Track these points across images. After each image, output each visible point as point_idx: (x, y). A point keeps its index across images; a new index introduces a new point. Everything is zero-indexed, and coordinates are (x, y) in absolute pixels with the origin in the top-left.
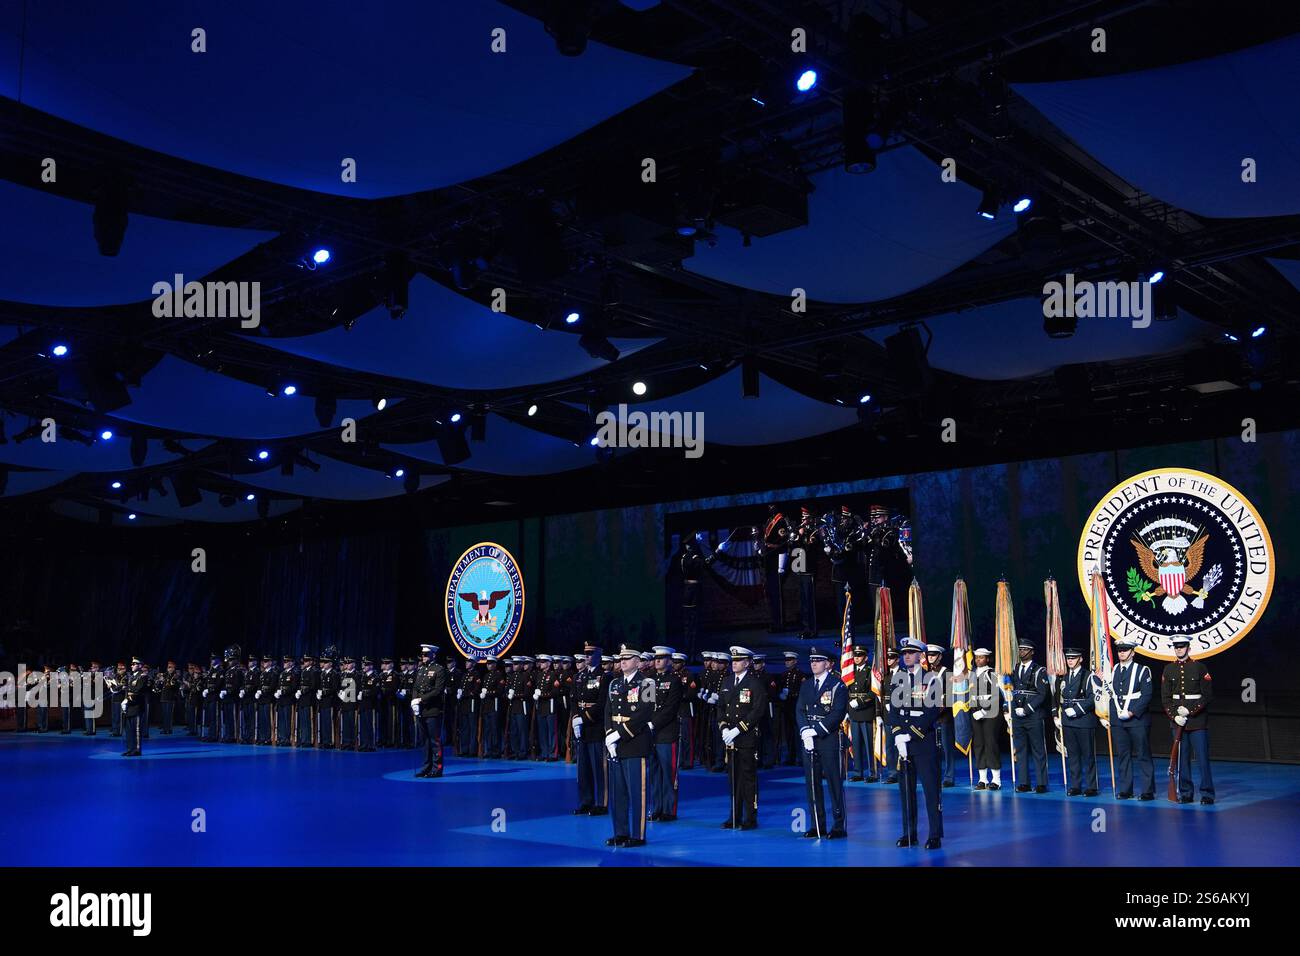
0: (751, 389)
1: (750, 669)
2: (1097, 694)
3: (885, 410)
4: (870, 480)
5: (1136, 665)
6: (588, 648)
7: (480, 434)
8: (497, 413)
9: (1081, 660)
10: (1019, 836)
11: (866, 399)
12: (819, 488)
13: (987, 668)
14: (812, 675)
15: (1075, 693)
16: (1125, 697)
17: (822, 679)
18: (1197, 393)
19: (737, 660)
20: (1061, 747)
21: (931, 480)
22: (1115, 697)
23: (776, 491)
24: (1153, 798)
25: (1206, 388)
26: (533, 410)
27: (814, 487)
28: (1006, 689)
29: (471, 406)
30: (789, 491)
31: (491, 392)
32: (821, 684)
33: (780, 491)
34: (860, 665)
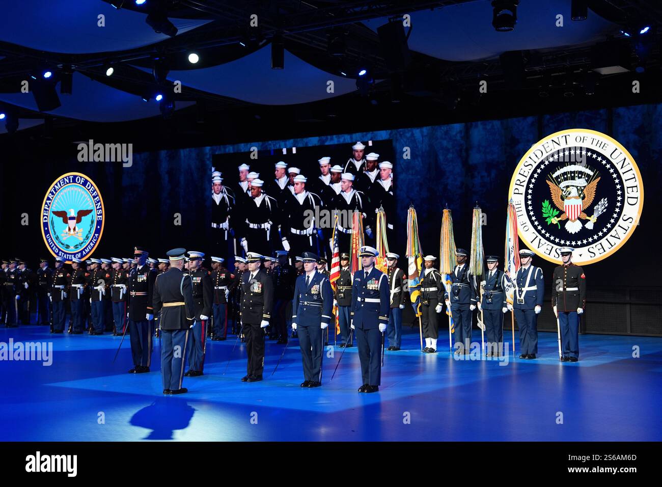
0: (278, 62)
1: (262, 268)
2: (507, 287)
3: (377, 81)
4: (365, 133)
5: (532, 267)
6: (137, 252)
7: (67, 88)
8: (80, 72)
9: (497, 264)
10: (451, 384)
11: (363, 73)
12: (327, 139)
13: (433, 269)
14: (305, 272)
15: (492, 287)
16: (523, 289)
17: (311, 275)
18: (599, 74)
19: (252, 262)
20: (481, 324)
21: (408, 135)
22: (517, 289)
23: (296, 139)
24: (535, 358)
25: (605, 71)
26: (110, 72)
27: (324, 138)
28: (447, 284)
29: (60, 66)
30: (305, 140)
31: (77, 55)
32: (310, 280)
33: (299, 139)
34: (345, 266)
